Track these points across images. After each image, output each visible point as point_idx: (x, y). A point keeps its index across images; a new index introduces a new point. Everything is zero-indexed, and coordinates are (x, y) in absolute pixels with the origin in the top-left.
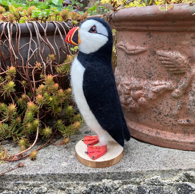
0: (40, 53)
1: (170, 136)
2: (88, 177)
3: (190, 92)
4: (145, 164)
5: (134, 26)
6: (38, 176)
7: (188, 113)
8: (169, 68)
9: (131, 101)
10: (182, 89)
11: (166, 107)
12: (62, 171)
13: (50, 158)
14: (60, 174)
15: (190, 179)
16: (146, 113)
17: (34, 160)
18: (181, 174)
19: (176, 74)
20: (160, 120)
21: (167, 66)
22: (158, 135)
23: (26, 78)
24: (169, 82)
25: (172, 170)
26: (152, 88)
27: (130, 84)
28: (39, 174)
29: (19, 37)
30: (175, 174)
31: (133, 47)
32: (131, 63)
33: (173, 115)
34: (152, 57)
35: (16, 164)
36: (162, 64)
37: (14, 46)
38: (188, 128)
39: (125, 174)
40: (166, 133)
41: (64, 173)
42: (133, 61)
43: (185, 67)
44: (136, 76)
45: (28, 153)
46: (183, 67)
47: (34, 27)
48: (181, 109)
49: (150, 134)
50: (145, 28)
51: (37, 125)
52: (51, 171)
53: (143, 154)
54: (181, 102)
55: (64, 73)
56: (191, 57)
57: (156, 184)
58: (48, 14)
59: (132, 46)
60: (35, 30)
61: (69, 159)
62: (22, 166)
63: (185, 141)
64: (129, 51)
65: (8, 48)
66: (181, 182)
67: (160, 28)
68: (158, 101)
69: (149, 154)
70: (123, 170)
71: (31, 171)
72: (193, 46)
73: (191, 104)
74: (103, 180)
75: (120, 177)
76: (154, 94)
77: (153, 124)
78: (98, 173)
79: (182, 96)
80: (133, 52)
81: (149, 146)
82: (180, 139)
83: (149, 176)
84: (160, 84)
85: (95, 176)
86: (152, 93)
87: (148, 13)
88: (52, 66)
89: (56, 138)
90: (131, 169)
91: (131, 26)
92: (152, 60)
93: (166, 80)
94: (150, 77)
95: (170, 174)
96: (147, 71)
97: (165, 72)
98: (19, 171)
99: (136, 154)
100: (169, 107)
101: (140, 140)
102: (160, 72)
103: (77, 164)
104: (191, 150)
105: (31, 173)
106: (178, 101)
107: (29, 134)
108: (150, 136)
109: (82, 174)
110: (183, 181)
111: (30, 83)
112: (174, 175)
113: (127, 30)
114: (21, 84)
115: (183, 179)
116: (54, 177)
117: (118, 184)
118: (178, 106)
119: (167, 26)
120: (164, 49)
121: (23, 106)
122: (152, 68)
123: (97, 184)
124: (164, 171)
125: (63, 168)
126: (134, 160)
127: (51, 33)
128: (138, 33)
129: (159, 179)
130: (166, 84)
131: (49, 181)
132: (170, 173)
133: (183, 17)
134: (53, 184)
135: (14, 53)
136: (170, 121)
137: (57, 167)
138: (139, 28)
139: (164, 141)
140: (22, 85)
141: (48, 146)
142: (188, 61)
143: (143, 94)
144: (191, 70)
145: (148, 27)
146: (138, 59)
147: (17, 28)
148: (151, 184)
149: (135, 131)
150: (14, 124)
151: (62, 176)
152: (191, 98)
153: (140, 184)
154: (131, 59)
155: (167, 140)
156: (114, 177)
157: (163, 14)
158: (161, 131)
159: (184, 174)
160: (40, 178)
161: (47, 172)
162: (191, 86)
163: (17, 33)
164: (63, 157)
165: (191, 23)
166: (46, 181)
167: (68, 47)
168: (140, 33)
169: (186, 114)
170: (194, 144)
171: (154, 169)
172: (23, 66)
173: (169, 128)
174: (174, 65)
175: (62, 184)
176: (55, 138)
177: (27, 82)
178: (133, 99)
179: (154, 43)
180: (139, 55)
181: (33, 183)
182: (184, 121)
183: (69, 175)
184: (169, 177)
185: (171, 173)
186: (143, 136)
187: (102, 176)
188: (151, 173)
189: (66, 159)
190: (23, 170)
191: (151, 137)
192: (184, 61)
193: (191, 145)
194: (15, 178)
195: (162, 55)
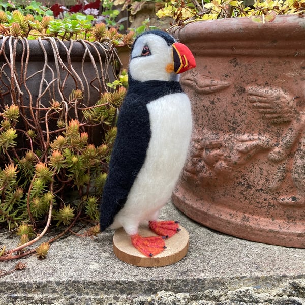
0: (59, 87)
1: (265, 224)
2: (134, 288)
3: (297, 153)
4: (227, 267)
5: (210, 48)
6: (50, 285)
7: (294, 186)
8: (265, 113)
9: (204, 167)
10: (284, 147)
11: (259, 176)
12: (91, 277)
13: (70, 257)
14: (87, 282)
15: (300, 293)
16: (226, 186)
17: (43, 259)
18: (286, 284)
19: (276, 123)
20: (250, 197)
21: (262, 110)
22: (245, 223)
23: (34, 126)
24: (265, 135)
25: (271, 276)
26: (237, 145)
27: (202, 140)
28: (51, 281)
29: (27, 59)
30: (276, 283)
31: (208, 82)
32: (204, 106)
33: (270, 190)
34: (238, 97)
35: (12, 265)
36: (254, 107)
37: (17, 74)
38: (294, 211)
39: (196, 283)
40: (259, 219)
41: (93, 280)
42: (208, 104)
43: (290, 112)
44: (212, 126)
45: (34, 248)
46: (287, 113)
47: (51, 46)
48: (284, 179)
49: (233, 220)
50: (228, 51)
51: (50, 202)
52: (71, 277)
53: (223, 252)
54: (284, 168)
55: (95, 120)
56: (299, 97)
57: (245, 299)
58: (74, 27)
59: (206, 80)
60: (53, 51)
61: (101, 258)
62: (23, 268)
63: (289, 231)
64: (201, 87)
65: (8, 77)
66: (285, 297)
67: (252, 50)
68: (247, 166)
69: (232, 252)
70: (191, 276)
71: (38, 276)
72: (303, 79)
73: (300, 172)
74: (158, 293)
75: (187, 288)
76: (240, 155)
77: (239, 205)
78: (151, 280)
79: (284, 159)
80: (208, 88)
81: (232, 240)
82: (281, 228)
83: (234, 287)
84: (250, 139)
85: (145, 287)
86: (238, 154)
87: (235, 27)
88: (77, 109)
89: (79, 226)
90: (205, 275)
91: (205, 49)
92: (239, 102)
93: (260, 133)
94: (234, 129)
95: (268, 283)
96: (229, 118)
97: (259, 121)
98: (17, 277)
99: (211, 251)
100: (265, 177)
101: (217, 230)
102: (250, 121)
103: (116, 266)
104: (298, 246)
105: (38, 280)
106: (279, 167)
107: (35, 217)
108: (233, 224)
109: (124, 282)
110: (289, 296)
111: (40, 135)
112: (274, 285)
113: (198, 56)
114: (25, 135)
115: (288, 293)
116: (78, 286)
117: (184, 299)
118: (279, 175)
119: (263, 47)
120: (258, 85)
121: (28, 171)
122: (237, 115)
123: (149, 299)
124: (258, 278)
125: (91, 272)
126: (209, 260)
127: (78, 57)
128: (216, 59)
129: (250, 292)
130: (260, 139)
131: (68, 293)
132: (268, 281)
133: (288, 35)
134: (75, 299)
135: (17, 85)
136: (265, 200)
137: (82, 270)
138: (219, 51)
139: (256, 232)
140: (27, 138)
141: (66, 237)
142: (295, 104)
143: (222, 155)
144: (299, 118)
145: (233, 50)
146: (215, 101)
147: (24, 46)
148: (238, 301)
149: (209, 215)
150: (10, 201)
151: (90, 285)
152: (299, 162)
153: (220, 300)
154: (204, 101)
155: (261, 230)
156: (176, 288)
157: (258, 29)
158: (250, 216)
159: (291, 284)
160: (53, 288)
161: (65, 279)
162: (300, 143)
163: (23, 53)
164: (92, 254)
165: (300, 43)
166: (62, 295)
167: (104, 81)
168: (220, 59)
169: (290, 188)
170: (303, 237)
171: (242, 275)
172: (31, 106)
173: (264, 210)
174: (273, 109)
175: (90, 299)
176: (77, 226)
177: (36, 133)
178: (207, 163)
179: (243, 74)
180: (217, 94)
181: (40, 298)
182: (287, 199)
183: (103, 284)
184: (266, 289)
185: (270, 282)
186: (221, 224)
187: (158, 286)
188: (238, 281)
189: (97, 258)
190: (24, 275)
191: (235, 226)
192: (288, 103)
193: (299, 238)
194: (10, 289)
195: (254, 93)
